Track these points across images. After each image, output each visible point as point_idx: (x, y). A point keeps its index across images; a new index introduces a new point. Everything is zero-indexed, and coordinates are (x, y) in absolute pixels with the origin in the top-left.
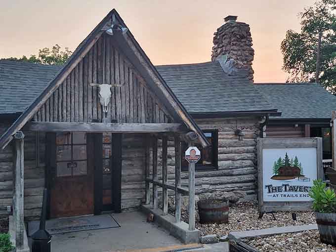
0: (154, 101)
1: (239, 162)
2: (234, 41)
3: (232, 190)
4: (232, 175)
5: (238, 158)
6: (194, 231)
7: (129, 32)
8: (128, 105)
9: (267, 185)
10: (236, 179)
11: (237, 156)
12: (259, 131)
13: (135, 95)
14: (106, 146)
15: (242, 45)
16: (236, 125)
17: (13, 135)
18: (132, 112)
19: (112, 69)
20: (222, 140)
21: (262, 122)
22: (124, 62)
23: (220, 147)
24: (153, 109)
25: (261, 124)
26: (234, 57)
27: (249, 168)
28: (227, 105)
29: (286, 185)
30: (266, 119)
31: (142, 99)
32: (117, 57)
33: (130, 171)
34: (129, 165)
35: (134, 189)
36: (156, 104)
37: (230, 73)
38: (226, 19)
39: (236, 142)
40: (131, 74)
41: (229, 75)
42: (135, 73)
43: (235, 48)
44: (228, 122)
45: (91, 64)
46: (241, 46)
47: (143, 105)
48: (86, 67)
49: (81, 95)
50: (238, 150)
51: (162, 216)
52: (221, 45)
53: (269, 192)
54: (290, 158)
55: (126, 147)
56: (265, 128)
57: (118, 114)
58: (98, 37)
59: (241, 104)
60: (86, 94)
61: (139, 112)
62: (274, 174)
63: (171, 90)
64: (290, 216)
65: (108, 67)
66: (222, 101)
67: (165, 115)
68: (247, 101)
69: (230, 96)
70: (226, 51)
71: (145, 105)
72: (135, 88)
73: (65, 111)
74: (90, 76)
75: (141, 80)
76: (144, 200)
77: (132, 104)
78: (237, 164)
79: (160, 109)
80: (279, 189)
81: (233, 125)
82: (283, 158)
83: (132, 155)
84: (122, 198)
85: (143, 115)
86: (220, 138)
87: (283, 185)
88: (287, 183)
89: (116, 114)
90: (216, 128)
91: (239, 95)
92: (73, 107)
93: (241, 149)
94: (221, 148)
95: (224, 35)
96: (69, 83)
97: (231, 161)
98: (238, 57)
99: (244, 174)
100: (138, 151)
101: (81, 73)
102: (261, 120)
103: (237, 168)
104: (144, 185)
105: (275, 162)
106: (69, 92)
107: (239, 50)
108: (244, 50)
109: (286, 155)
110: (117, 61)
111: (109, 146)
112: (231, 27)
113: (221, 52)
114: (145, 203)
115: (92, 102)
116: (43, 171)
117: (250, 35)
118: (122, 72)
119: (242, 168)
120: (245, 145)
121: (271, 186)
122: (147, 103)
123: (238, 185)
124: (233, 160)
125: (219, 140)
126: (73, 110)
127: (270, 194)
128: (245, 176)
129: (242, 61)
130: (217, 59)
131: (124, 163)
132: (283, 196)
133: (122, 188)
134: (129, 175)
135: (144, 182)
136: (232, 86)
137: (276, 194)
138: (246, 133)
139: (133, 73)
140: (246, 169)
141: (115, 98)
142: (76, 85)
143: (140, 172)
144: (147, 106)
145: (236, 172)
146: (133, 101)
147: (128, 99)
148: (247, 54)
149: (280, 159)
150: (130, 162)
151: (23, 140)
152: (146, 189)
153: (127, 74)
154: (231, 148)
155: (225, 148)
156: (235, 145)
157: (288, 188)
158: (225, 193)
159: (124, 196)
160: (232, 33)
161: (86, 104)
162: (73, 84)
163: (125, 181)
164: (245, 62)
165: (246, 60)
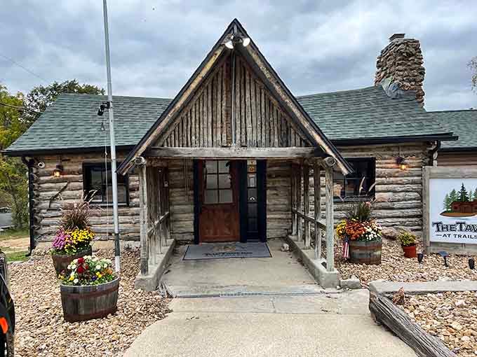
0: (288, 124)
1: (401, 194)
2: (400, 60)
3: (393, 225)
4: (393, 209)
5: (401, 189)
6: (332, 272)
7: (252, 44)
8: (259, 130)
9: (435, 221)
10: (398, 213)
11: (398, 188)
12: (428, 159)
13: (267, 118)
14: (250, 176)
15: (409, 63)
16: (397, 152)
17: (133, 161)
18: (264, 138)
19: (242, 91)
20: (380, 169)
21: (432, 149)
22: (256, 82)
23: (378, 177)
24: (287, 133)
25: (431, 150)
26: (399, 78)
27: (414, 201)
28: (386, 130)
29: (461, 224)
30: (437, 145)
31: (275, 123)
32: (247, 78)
33: (276, 201)
34: (274, 194)
35: (280, 219)
36: (291, 127)
37: (394, 97)
38: (392, 38)
39: (398, 172)
40: (263, 95)
41: (393, 99)
42: (268, 94)
43: (400, 67)
44: (389, 149)
45: (220, 87)
46: (409, 65)
47: (276, 129)
48: (214, 90)
49: (210, 120)
50: (401, 180)
51: (303, 251)
52: (385, 68)
53: (438, 230)
54: (468, 191)
55: (270, 176)
56: (435, 155)
57: (248, 139)
58: (219, 52)
59: (405, 129)
60: (214, 119)
61: (272, 137)
62: (446, 210)
63: (302, 109)
64: (465, 262)
65: (238, 90)
66: (381, 126)
67: (301, 139)
68: (413, 125)
69: (391, 121)
70: (390, 73)
71: (278, 129)
72: (268, 110)
73: (193, 138)
74: (219, 100)
75: (274, 101)
76: (290, 231)
77: (263, 129)
78: (398, 196)
79: (295, 133)
80: (452, 228)
81: (394, 153)
82: (458, 189)
83: (277, 185)
84: (268, 227)
85: (276, 140)
86: (378, 168)
87: (457, 223)
88: (463, 221)
89: (246, 139)
90: (374, 156)
91: (403, 119)
92: (201, 133)
93: (405, 180)
94: (379, 179)
95: (388, 56)
96: (197, 108)
97: (390, 193)
98: (405, 78)
99: (408, 208)
100: (284, 181)
101: (210, 97)
102: (431, 147)
103: (399, 200)
104: (290, 216)
105: (447, 195)
106: (197, 118)
107: (406, 70)
108: (412, 70)
109: (463, 187)
110: (248, 81)
111: (253, 176)
112: (396, 45)
113: (384, 75)
114: (291, 234)
115: (222, 127)
116: (192, 198)
117: (420, 52)
118: (253, 93)
119: (406, 200)
120: (409, 174)
121: (440, 223)
122: (281, 126)
123: (400, 220)
124: (395, 192)
125: (377, 169)
126: (201, 136)
127: (439, 233)
128: (409, 210)
129: (410, 82)
130: (381, 83)
131: (268, 192)
132: (457, 236)
133: (268, 216)
134: (275, 204)
135: (290, 212)
136: (396, 110)
137: (447, 233)
138: (411, 161)
139: (265, 95)
140: (410, 202)
141: (245, 123)
142: (205, 109)
143: (286, 202)
144: (280, 131)
145: (397, 205)
146: (265, 125)
147: (259, 123)
148: (416, 74)
149: (454, 192)
150: (275, 192)
151: (145, 166)
152: (292, 220)
153: (258, 96)
154: (392, 179)
155: (384, 179)
156: (397, 175)
157: (464, 227)
158: (384, 227)
159: (269, 225)
160: (397, 51)
161: (214, 130)
162: (201, 110)
163: (270, 211)
164: (413, 83)
165: (414, 80)
